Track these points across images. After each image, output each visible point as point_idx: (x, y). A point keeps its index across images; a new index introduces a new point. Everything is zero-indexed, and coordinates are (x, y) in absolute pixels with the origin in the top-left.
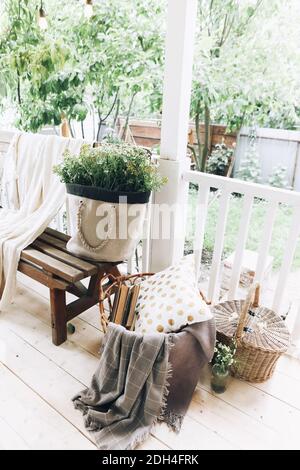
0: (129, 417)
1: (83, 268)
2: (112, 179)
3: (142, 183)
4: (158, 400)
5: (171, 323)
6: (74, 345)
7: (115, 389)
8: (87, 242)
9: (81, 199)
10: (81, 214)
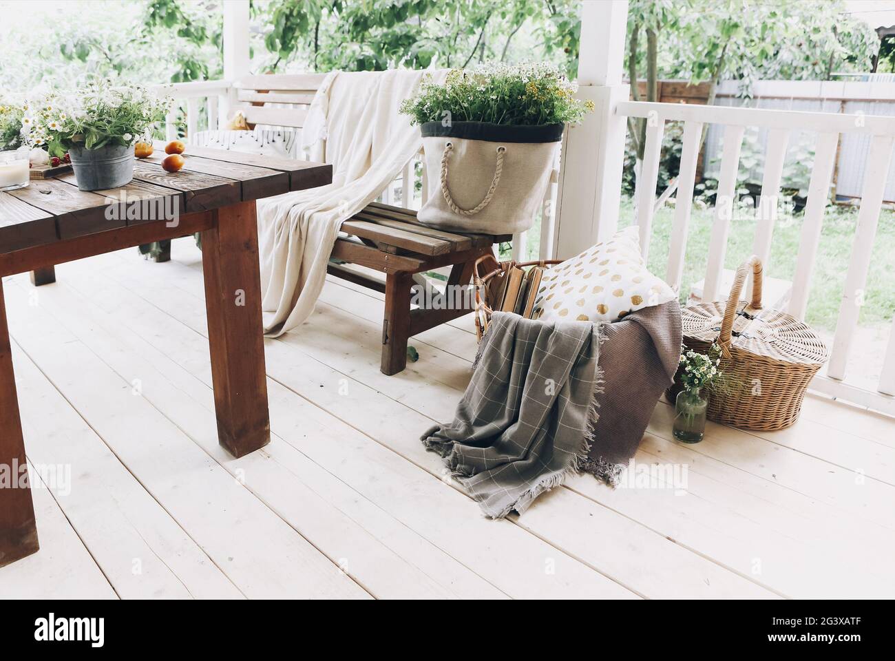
0: (525, 458)
1: (449, 239)
2: (500, 111)
3: (551, 113)
4: (578, 426)
5: (602, 310)
6: (419, 376)
7: (501, 417)
8: (455, 202)
9: (448, 140)
10: (448, 162)
